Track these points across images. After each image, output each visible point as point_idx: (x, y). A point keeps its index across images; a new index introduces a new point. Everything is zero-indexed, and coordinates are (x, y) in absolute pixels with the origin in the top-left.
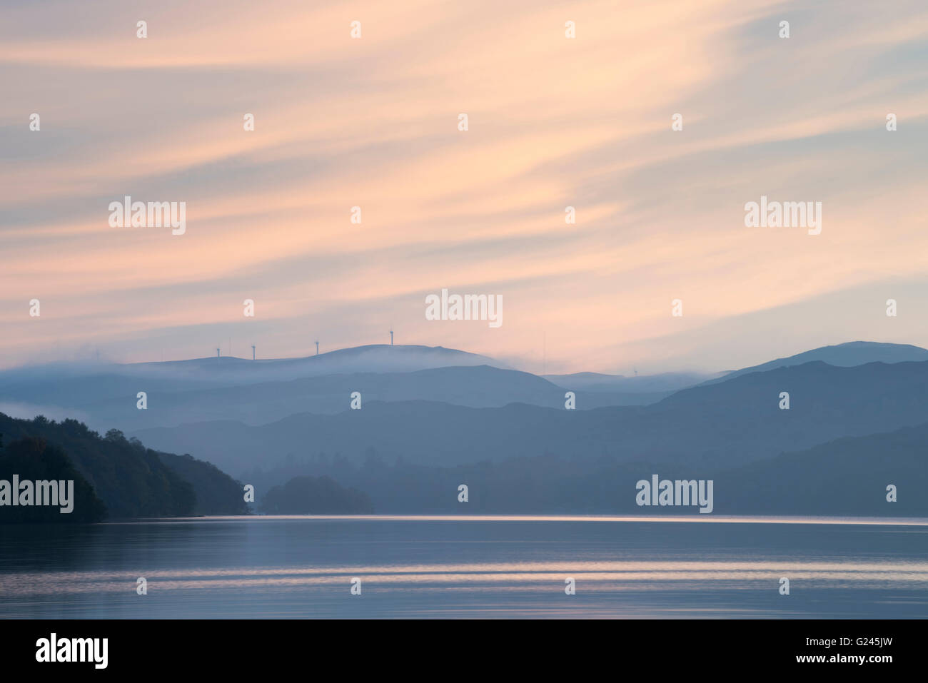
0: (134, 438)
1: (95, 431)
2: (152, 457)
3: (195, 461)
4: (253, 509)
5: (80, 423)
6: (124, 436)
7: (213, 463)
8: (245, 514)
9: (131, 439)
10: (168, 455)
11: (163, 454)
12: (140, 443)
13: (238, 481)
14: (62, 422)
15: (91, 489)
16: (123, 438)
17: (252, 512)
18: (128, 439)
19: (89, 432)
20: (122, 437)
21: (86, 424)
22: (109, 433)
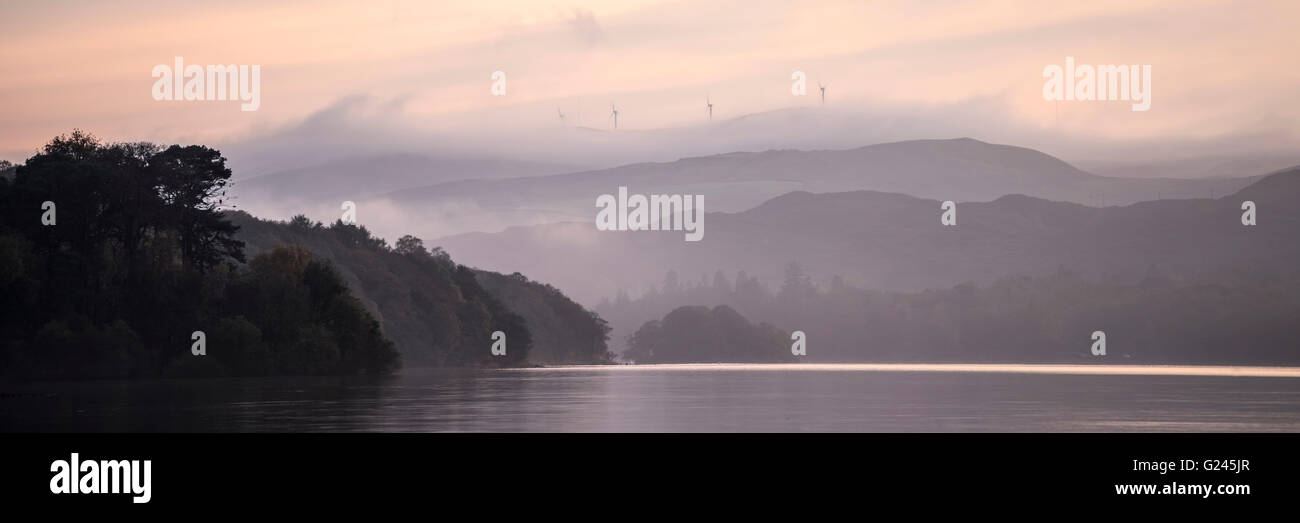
0: (439, 248)
1: (381, 238)
2: (465, 276)
3: (528, 283)
4: (616, 356)
5: (358, 226)
6: (424, 246)
7: (555, 285)
8: (605, 363)
9: (435, 250)
10: (490, 274)
11: (482, 272)
12: (448, 256)
13: (593, 313)
14: (332, 225)
15: (376, 324)
16: (422, 249)
17: (614, 360)
18: (429, 250)
19: (372, 240)
20: (421, 247)
21: (368, 229)
22: (401, 242)
